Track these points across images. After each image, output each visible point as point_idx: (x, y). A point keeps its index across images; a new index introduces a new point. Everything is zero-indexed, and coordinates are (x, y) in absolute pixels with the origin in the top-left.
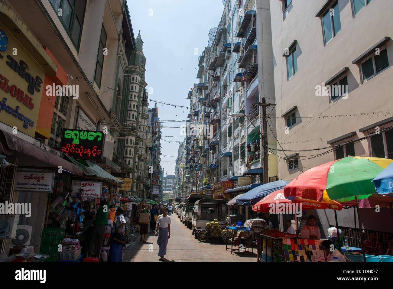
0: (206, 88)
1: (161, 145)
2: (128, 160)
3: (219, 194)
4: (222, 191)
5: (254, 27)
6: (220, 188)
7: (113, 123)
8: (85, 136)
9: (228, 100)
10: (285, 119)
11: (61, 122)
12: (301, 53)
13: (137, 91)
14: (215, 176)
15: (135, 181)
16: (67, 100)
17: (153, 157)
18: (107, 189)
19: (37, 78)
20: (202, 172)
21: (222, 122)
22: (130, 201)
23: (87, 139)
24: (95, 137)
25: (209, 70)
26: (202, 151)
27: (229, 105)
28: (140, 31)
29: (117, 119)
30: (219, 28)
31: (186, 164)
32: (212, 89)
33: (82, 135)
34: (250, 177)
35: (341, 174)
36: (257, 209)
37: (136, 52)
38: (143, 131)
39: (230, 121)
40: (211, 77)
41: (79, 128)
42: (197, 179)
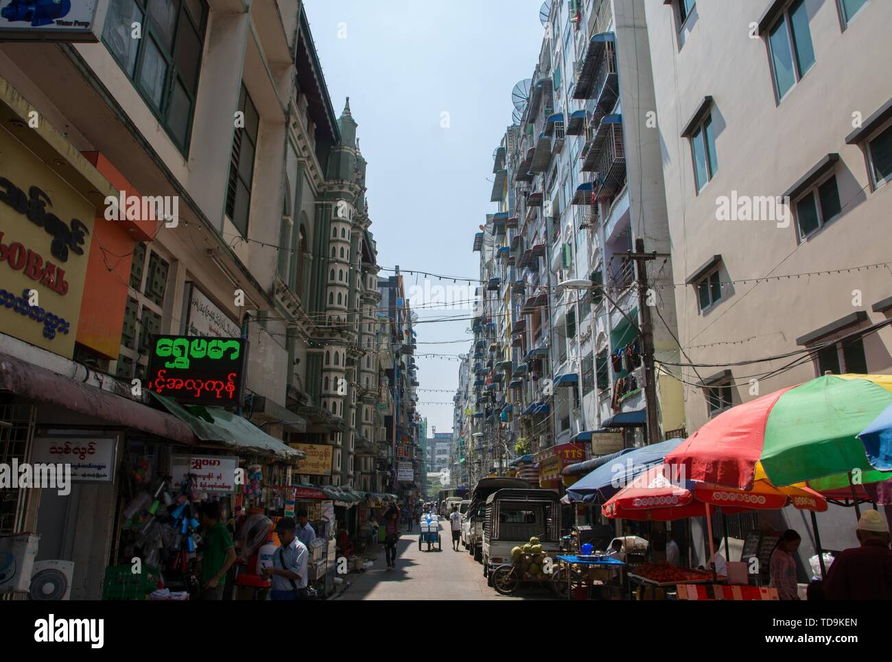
0: (514, 224)
1: (416, 364)
2: (331, 400)
3: (552, 476)
4: (557, 469)
5: (611, 71)
6: (553, 462)
7: (293, 316)
8: (203, 349)
9: (564, 249)
10: (696, 289)
11: (150, 319)
12: (723, 125)
13: (346, 238)
14: (542, 433)
15: (352, 450)
16: (162, 269)
17: (396, 393)
18: (258, 473)
19: (75, 223)
20: (512, 423)
21: (554, 303)
22: (327, 498)
23: (207, 357)
24: (224, 352)
25: (518, 179)
26: (510, 374)
27: (565, 261)
28: (348, 99)
29: (300, 308)
30: (536, 82)
31: (478, 405)
32: (526, 225)
33: (194, 349)
34: (620, 432)
35: (799, 420)
36: (612, 512)
37: (340, 149)
38: (368, 332)
39: (570, 299)
40: (524, 197)
41: (196, 333)
42: (500, 441)
